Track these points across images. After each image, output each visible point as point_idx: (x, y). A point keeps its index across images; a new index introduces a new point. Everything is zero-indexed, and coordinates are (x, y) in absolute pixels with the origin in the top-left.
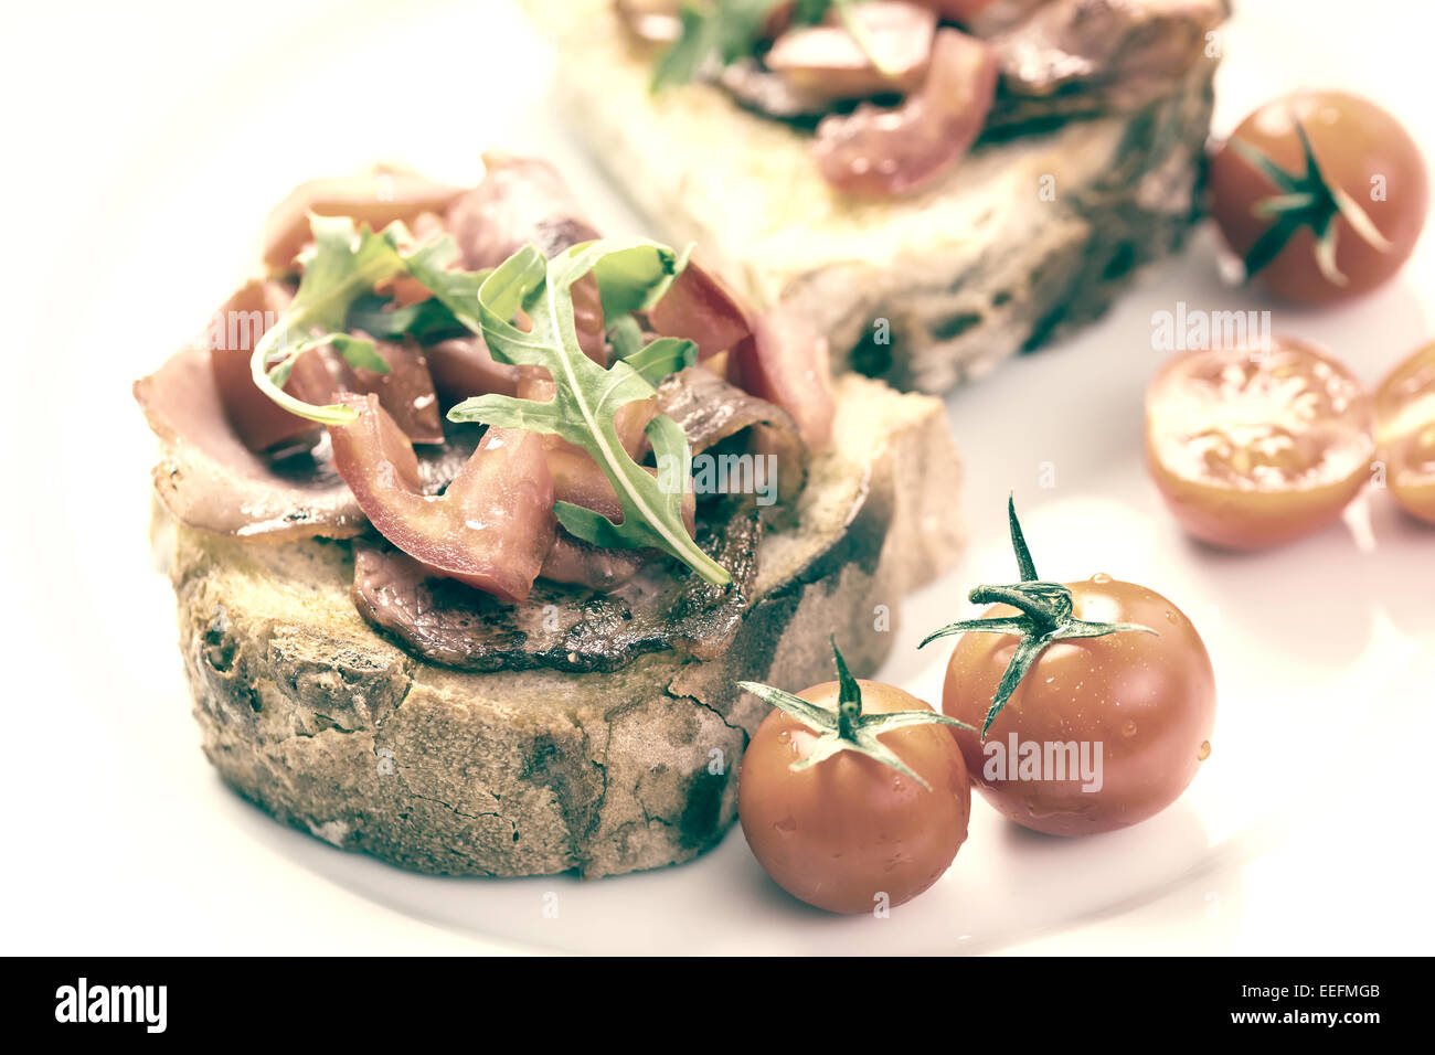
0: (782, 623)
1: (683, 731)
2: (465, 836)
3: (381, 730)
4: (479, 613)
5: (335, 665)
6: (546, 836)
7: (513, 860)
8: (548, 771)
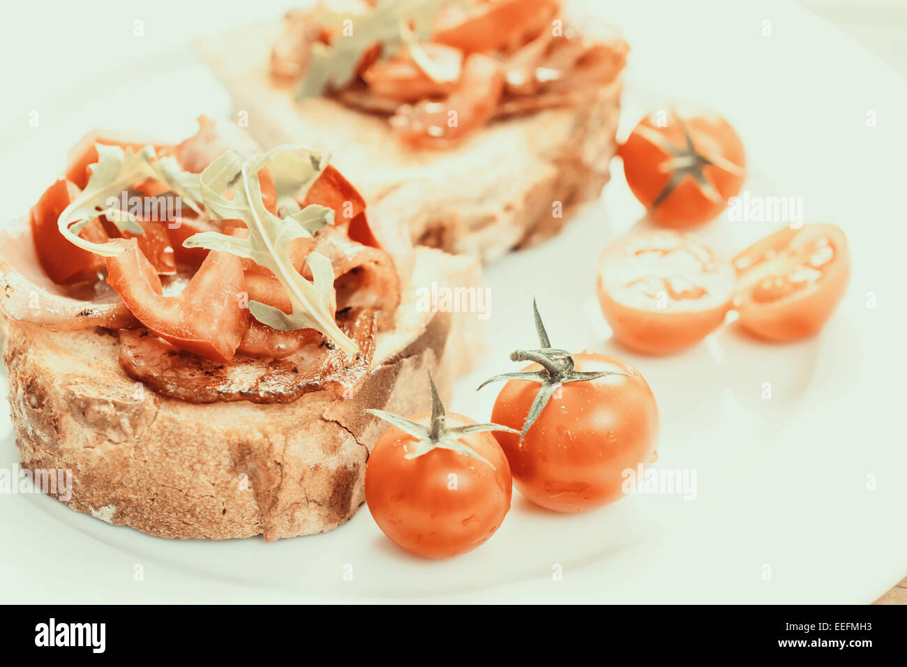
0: (390, 382)
1: (331, 443)
2: (191, 511)
3: (138, 442)
4: (202, 369)
5: (110, 400)
6: (243, 511)
7: (221, 528)
8: (247, 467)
